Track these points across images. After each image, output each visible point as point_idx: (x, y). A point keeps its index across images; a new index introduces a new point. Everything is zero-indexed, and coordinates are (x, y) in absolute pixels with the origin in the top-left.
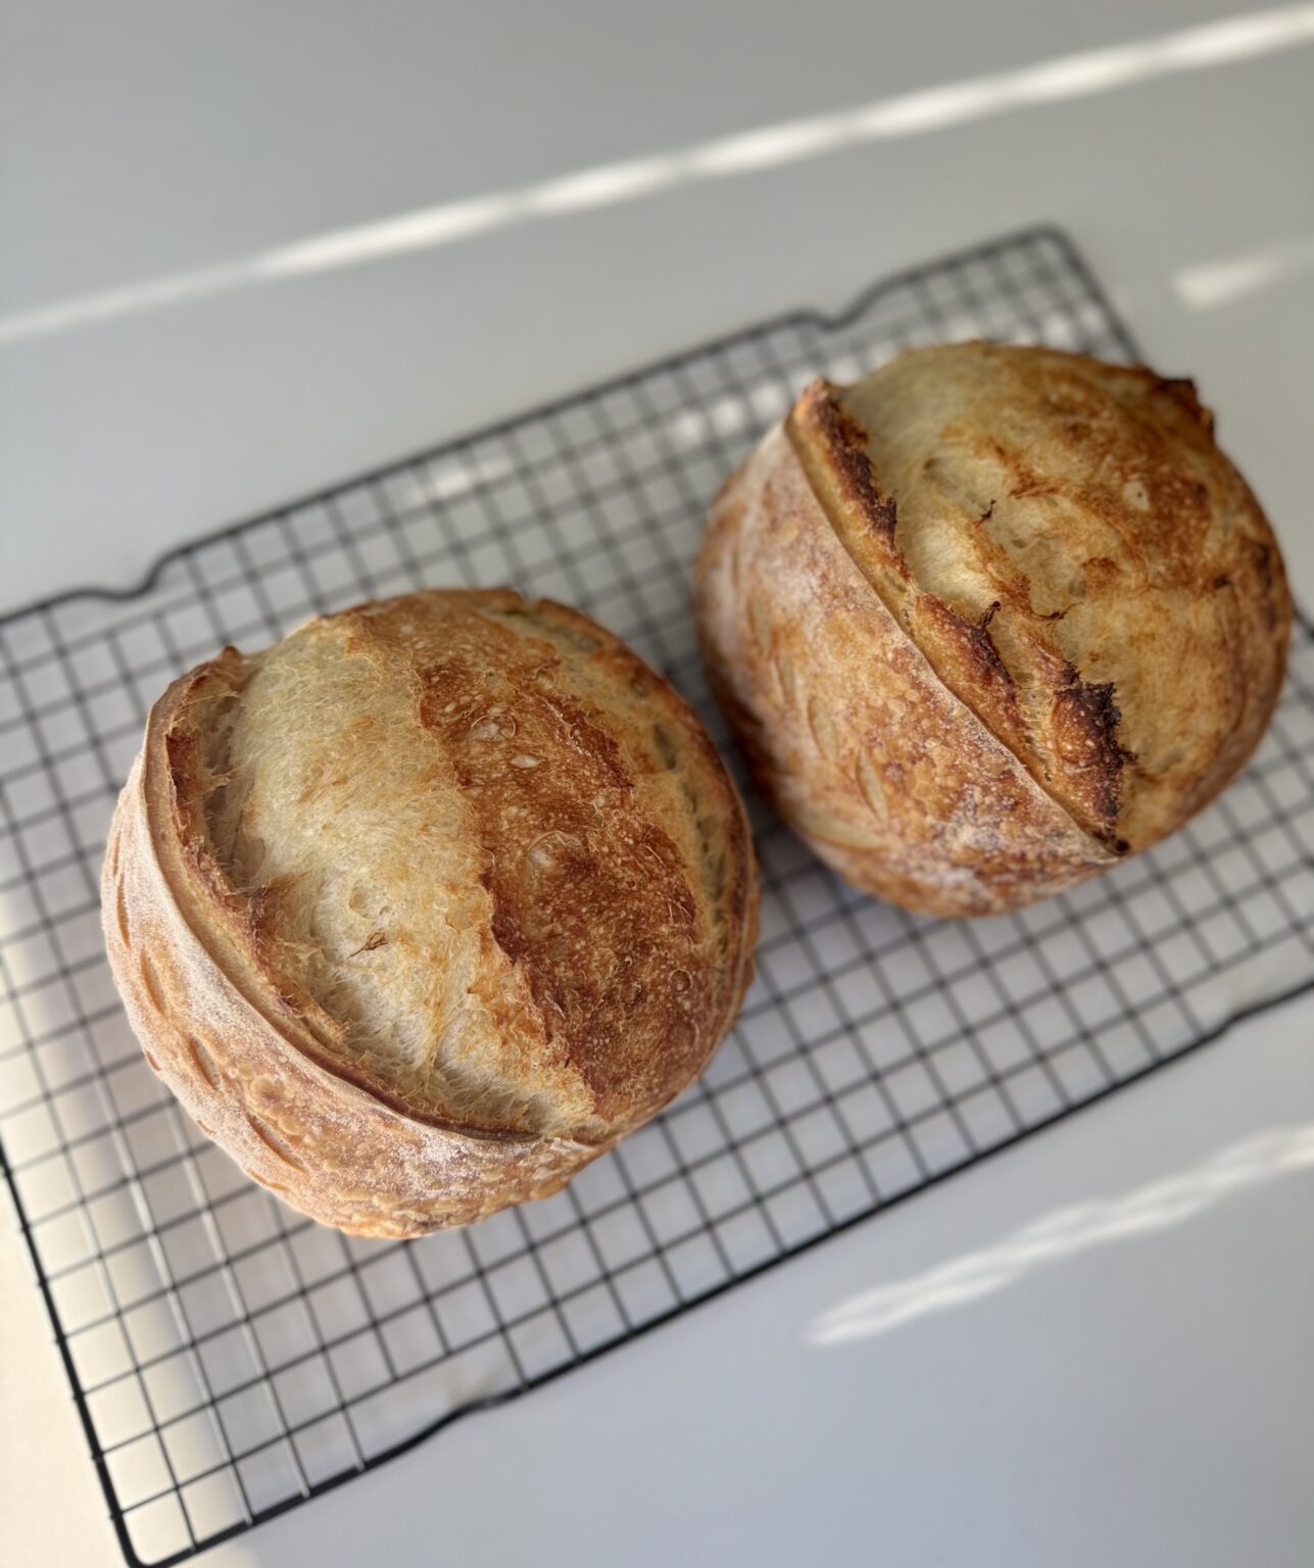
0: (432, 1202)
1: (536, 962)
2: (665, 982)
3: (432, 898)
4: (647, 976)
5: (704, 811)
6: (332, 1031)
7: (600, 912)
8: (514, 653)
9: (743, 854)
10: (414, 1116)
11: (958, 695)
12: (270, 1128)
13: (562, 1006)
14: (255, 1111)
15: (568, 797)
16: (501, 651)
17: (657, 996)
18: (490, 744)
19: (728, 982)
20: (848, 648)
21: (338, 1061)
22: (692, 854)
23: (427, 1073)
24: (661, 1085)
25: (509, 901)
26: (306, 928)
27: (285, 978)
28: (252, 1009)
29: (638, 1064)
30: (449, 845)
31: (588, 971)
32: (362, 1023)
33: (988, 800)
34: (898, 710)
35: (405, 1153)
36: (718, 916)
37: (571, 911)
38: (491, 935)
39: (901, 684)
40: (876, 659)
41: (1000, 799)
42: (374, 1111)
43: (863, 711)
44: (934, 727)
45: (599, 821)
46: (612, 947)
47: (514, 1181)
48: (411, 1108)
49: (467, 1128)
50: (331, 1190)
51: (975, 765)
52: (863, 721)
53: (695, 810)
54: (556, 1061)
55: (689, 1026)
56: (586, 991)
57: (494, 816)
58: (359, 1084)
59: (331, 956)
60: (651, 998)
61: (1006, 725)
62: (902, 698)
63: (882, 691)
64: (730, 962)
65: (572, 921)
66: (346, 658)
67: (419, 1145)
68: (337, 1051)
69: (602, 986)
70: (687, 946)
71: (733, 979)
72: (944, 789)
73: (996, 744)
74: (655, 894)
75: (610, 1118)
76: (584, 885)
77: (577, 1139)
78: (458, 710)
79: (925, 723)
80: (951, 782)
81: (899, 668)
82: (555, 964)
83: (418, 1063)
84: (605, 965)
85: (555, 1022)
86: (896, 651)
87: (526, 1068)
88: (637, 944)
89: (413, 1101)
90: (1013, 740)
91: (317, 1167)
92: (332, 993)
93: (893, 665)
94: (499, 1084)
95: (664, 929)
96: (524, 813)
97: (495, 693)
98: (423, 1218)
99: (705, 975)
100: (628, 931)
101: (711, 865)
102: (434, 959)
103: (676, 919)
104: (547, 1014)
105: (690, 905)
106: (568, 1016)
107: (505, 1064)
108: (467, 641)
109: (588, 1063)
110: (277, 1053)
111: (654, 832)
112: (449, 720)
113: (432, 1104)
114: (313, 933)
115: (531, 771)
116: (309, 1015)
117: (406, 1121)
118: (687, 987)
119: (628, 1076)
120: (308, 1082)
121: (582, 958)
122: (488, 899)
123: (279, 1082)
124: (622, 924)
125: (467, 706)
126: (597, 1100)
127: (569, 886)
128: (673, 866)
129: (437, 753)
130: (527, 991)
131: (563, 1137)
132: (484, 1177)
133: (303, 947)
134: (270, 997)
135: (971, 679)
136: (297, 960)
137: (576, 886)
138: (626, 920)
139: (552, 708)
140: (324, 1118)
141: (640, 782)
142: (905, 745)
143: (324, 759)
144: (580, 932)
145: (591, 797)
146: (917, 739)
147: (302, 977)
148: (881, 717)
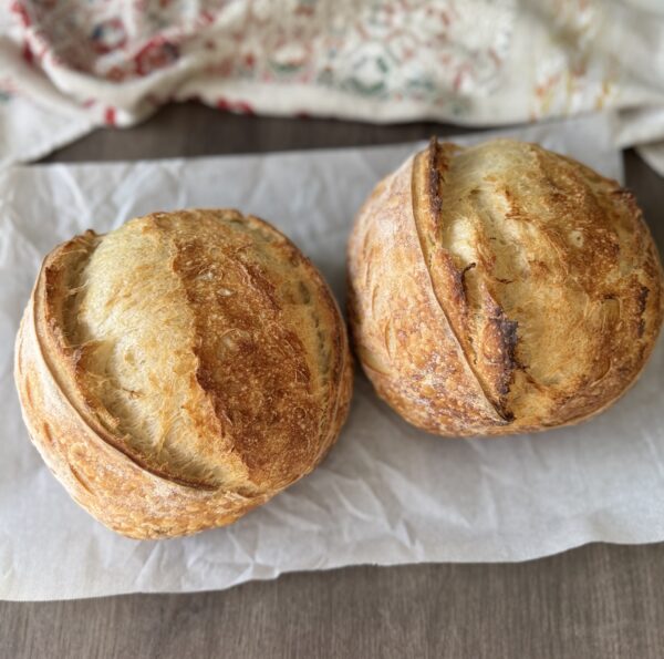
0: (160, 520)
1: (219, 395)
2: (291, 413)
3: (167, 358)
4: (281, 408)
5: (322, 327)
6: (111, 422)
7: (256, 372)
8: (228, 239)
9: (340, 350)
10: (150, 470)
11: (441, 304)
12: (80, 472)
13: (231, 419)
14: (73, 463)
15: (246, 312)
16: (221, 237)
17: (286, 419)
18: (207, 283)
19: (328, 417)
20: (399, 264)
21: (112, 438)
22: (312, 348)
23: (159, 449)
24: (288, 469)
25: (207, 362)
26: (103, 370)
27: (89, 392)
28: (71, 407)
29: (276, 455)
30: (179, 331)
31: (247, 402)
32: (128, 420)
33: (443, 364)
34: (412, 303)
35: (146, 489)
36: (325, 382)
37: (240, 370)
38: (196, 379)
39: (416, 289)
40: (409, 274)
41: (448, 366)
42: (129, 466)
43: (396, 299)
44: (426, 317)
45: (260, 326)
46: (262, 391)
47: (205, 513)
48: (148, 466)
49: (177, 480)
50: (110, 508)
51: (440, 342)
52: (395, 305)
53: (317, 326)
54: (227, 448)
55: (305, 440)
56: (246, 413)
57: (204, 318)
58: (122, 451)
59: (115, 385)
60: (282, 420)
61: (460, 327)
62: (415, 297)
63: (407, 290)
64: (330, 407)
65: (241, 375)
66: (141, 237)
67: (153, 487)
68: (112, 433)
69: (255, 411)
70: (304, 394)
71: (331, 416)
72: (423, 351)
73: (452, 335)
74: (288, 366)
75: (259, 484)
76: (249, 357)
77: (239, 493)
78: (193, 264)
79: (422, 314)
80: (427, 349)
81: (419, 282)
82: (229, 397)
83: (154, 444)
84: (258, 400)
85: (227, 427)
86: (419, 273)
87: (211, 451)
88: (277, 391)
89: (150, 463)
90: (462, 337)
91: (102, 494)
92: (115, 403)
93: (416, 279)
94: (196, 458)
95: (292, 385)
96: (221, 318)
97: (215, 258)
98: (157, 528)
99: (315, 411)
100: (271, 384)
101: (323, 355)
102: (166, 389)
103: (299, 380)
104: (223, 422)
105: (307, 374)
106: (234, 425)
107: (201, 448)
108: (205, 232)
109: (244, 452)
110: (83, 431)
111: (290, 334)
112: (187, 269)
113: (160, 465)
114: (106, 371)
115: (227, 298)
116: (100, 413)
117: (145, 472)
118: (303, 417)
119: (268, 461)
120: (98, 448)
121: (245, 395)
122: (196, 361)
123: (84, 447)
124: (268, 380)
125: (199, 263)
126: (250, 472)
127: (241, 357)
128: (300, 351)
129: (179, 284)
130: (212, 409)
131: (232, 491)
132: (188, 508)
133: (100, 377)
134: (80, 402)
135: (450, 298)
136: (96, 384)
137: (245, 357)
138: (270, 378)
139: (242, 267)
140: (105, 468)
141: (285, 307)
142: (410, 322)
143: (121, 285)
144: (245, 381)
145: (258, 313)
146: (416, 320)
147: (99, 394)
148: (403, 304)
